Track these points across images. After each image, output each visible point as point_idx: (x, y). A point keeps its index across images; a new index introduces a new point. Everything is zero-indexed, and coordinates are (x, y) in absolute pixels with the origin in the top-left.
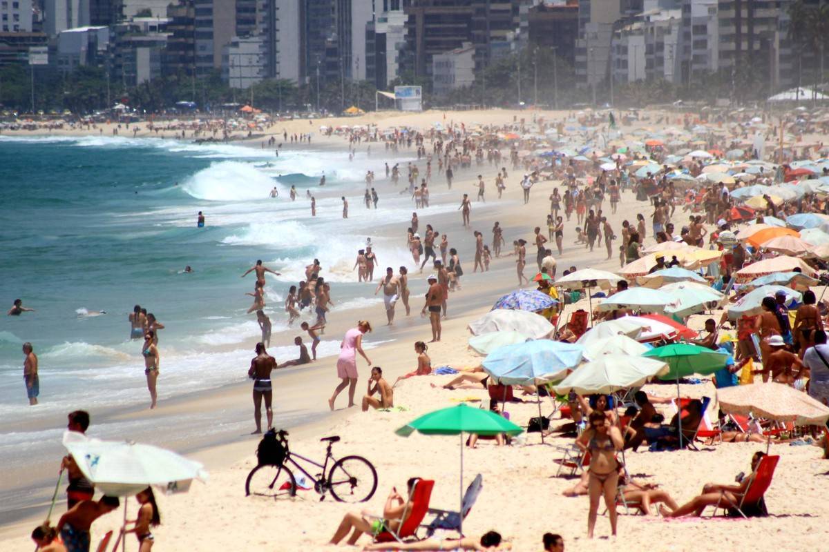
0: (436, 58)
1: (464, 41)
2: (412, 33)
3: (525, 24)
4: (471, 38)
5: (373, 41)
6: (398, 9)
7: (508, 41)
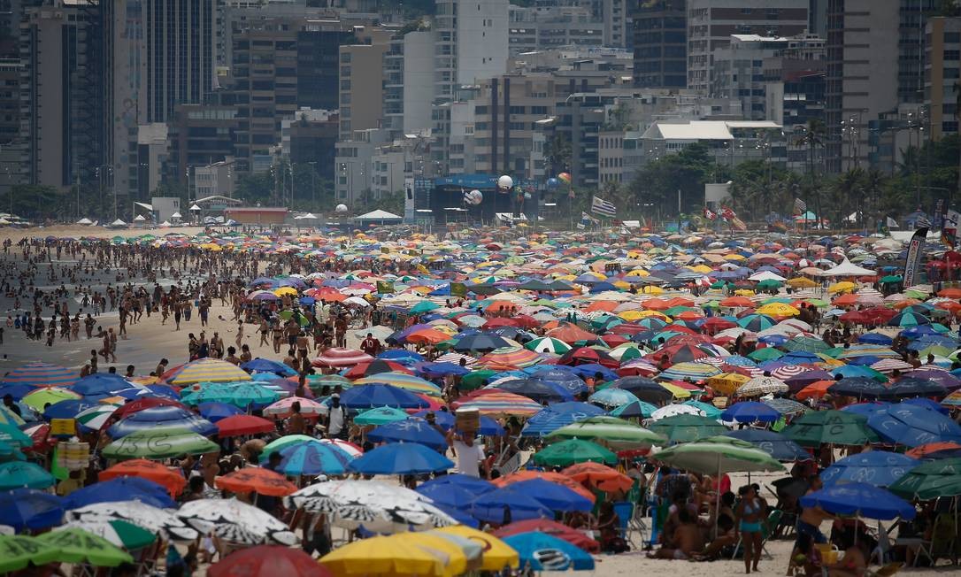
0: (199, 171)
1: (227, 154)
2: (175, 146)
3: (287, 138)
4: (233, 152)
5: (136, 153)
6: (162, 121)
7: (270, 156)
